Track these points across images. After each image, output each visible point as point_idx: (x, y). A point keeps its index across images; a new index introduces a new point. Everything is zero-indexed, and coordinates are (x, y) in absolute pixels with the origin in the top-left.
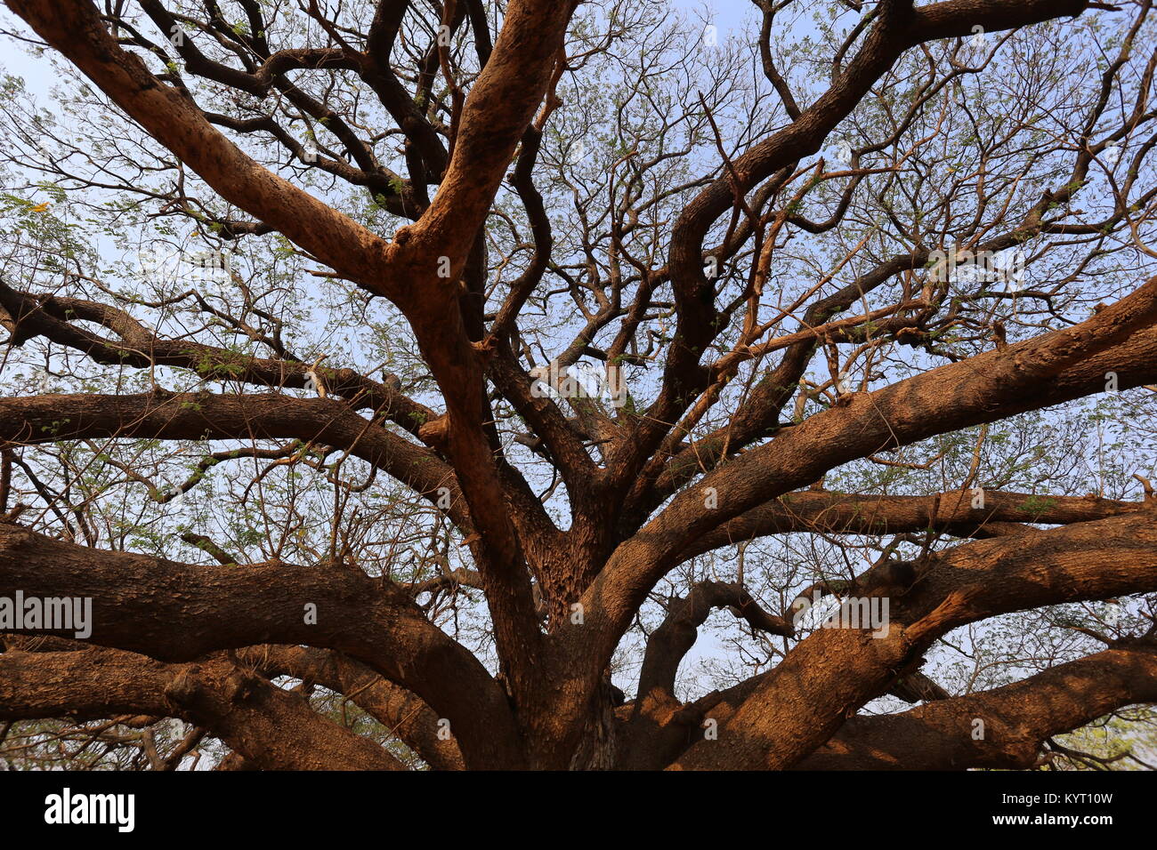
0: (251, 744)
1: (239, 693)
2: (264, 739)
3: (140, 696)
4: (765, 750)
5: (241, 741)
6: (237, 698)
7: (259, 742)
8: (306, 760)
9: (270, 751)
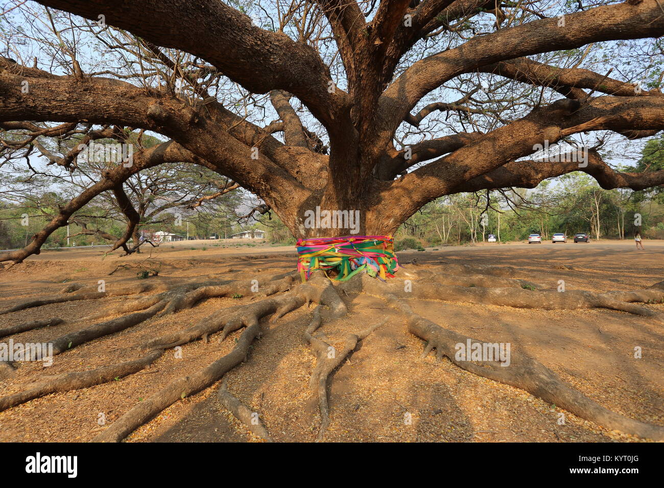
0: (203, 147)
1: (192, 120)
2: (210, 146)
3: (127, 115)
4: (465, 172)
5: (196, 146)
6: (192, 122)
7: (207, 147)
8: (233, 158)
9: (214, 152)
